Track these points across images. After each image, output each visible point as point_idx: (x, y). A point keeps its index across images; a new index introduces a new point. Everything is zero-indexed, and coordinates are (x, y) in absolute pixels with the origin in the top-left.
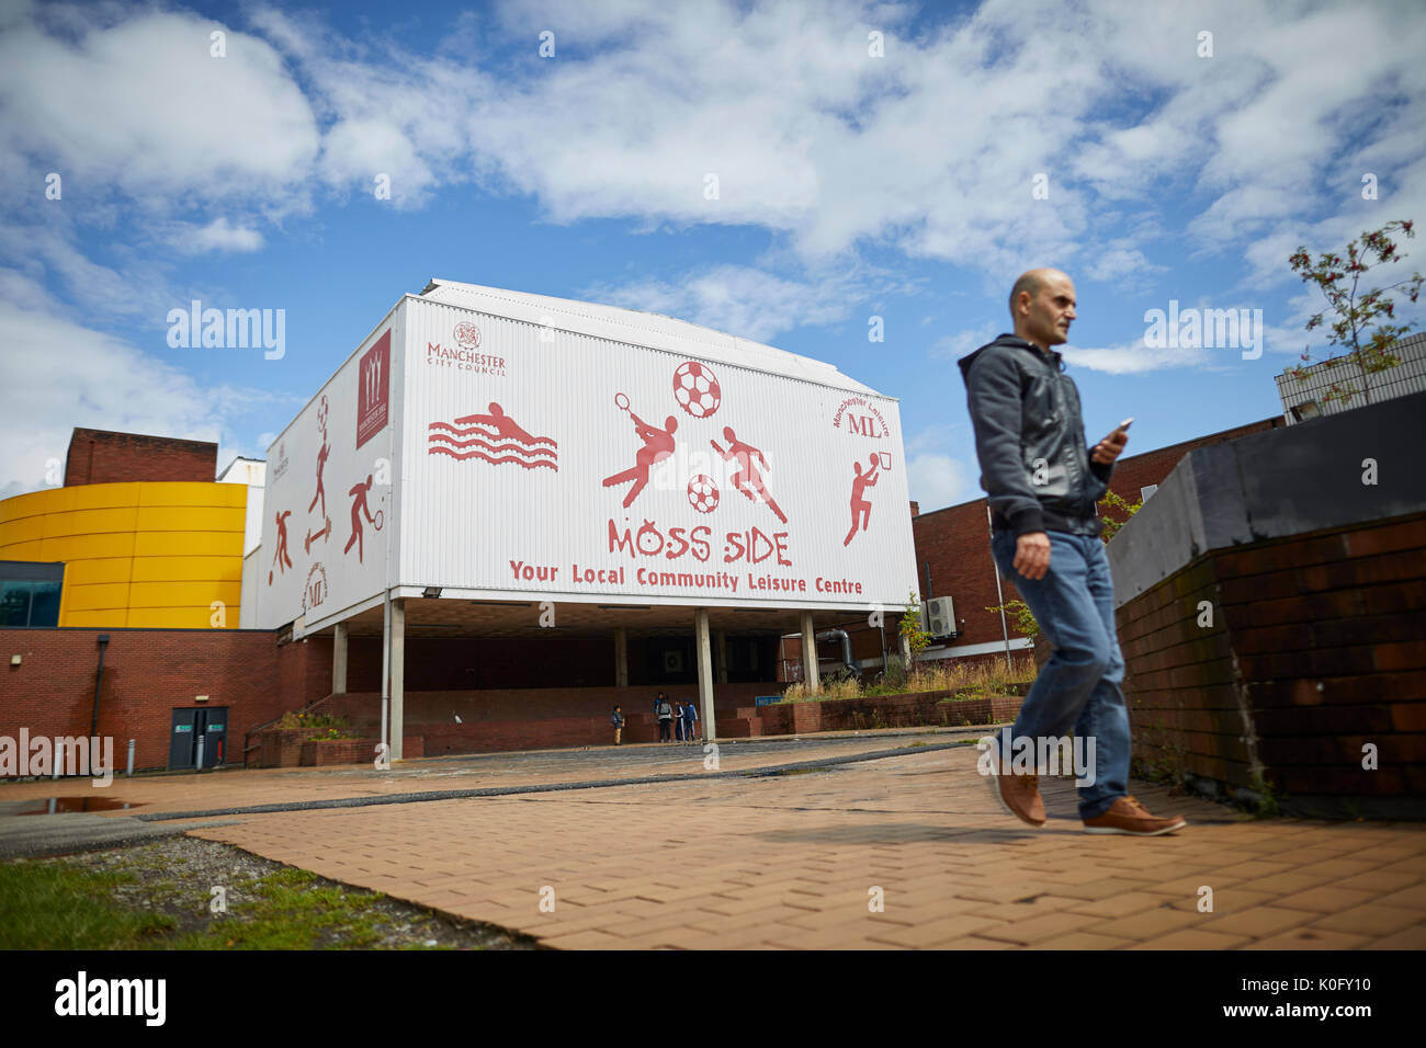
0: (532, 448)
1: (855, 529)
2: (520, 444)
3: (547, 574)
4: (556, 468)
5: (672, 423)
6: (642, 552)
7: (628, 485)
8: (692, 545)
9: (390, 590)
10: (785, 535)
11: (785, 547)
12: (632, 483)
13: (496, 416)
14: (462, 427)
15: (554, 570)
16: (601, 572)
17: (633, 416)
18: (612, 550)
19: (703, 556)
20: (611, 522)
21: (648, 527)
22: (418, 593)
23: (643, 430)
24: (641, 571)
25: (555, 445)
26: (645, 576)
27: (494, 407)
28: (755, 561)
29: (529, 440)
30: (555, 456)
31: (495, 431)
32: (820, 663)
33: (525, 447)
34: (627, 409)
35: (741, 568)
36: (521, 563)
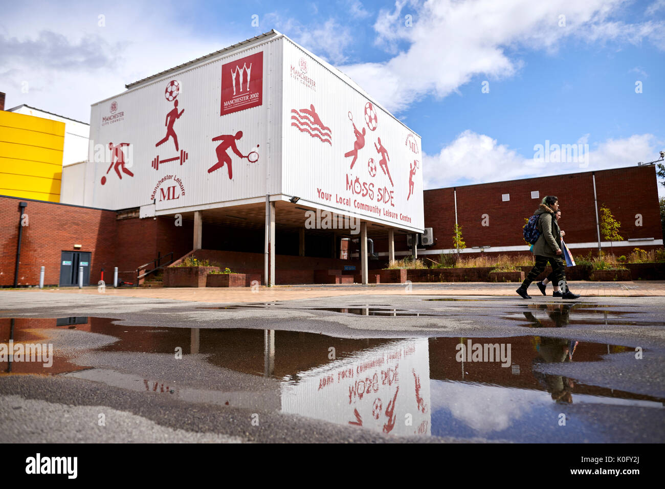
0: (324, 132)
1: (410, 194)
2: (320, 128)
3: (328, 197)
4: (330, 143)
5: (364, 130)
6: (356, 192)
7: (352, 158)
8: (369, 191)
9: (269, 196)
10: (393, 192)
11: (392, 198)
12: (353, 157)
13: (312, 112)
14: (302, 114)
15: (331, 196)
16: (344, 199)
17: (353, 124)
18: (347, 189)
19: (372, 198)
20: (347, 175)
21: (357, 180)
22: (287, 199)
23: (356, 132)
24: (355, 201)
25: (330, 131)
26: (356, 203)
27: (312, 106)
28: (385, 203)
29: (324, 128)
30: (330, 137)
31: (312, 120)
32: (395, 251)
33: (321, 130)
34: (351, 120)
35: (381, 205)
36: (320, 190)
